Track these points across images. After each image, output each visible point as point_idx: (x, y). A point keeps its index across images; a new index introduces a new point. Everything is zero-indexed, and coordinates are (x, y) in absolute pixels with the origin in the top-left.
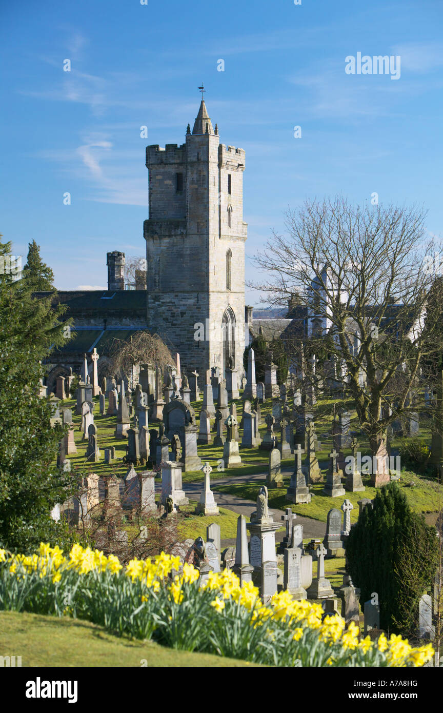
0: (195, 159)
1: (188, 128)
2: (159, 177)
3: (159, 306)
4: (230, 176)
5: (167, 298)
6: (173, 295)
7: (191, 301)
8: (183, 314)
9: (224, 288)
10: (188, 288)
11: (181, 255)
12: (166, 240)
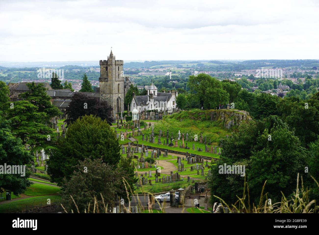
0: (109, 64)
1: (108, 57)
2: (103, 67)
3: (102, 97)
4: (119, 67)
5: (104, 95)
6: (105, 94)
7: (109, 96)
8: (107, 98)
9: (117, 92)
10: (108, 93)
11: (107, 85)
12: (104, 82)
